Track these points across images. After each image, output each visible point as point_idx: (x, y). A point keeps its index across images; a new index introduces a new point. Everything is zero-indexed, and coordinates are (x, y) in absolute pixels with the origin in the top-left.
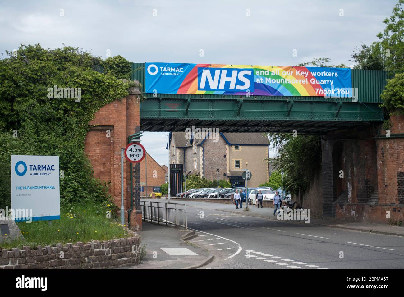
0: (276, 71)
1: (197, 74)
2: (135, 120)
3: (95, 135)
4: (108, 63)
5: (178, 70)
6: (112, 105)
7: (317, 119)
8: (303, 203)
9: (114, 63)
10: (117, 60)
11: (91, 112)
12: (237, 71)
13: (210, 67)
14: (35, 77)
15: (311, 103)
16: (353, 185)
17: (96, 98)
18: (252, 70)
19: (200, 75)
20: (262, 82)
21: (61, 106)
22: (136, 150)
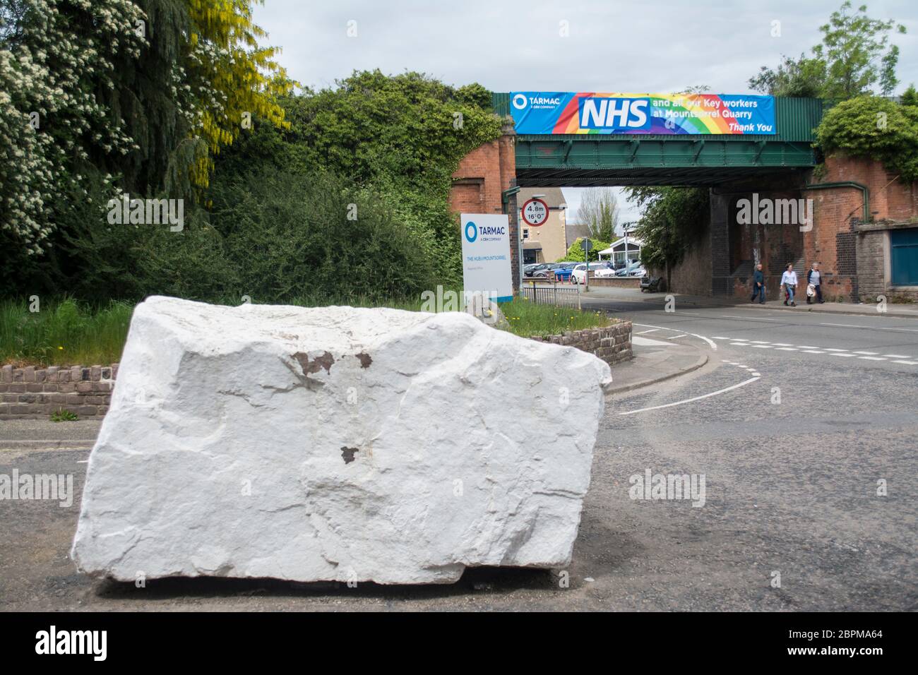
0: (679, 101)
1: (578, 106)
2: (509, 170)
3: (459, 192)
4: (463, 94)
5: (553, 102)
6: (481, 149)
7: (731, 165)
8: (672, 278)
9: (471, 94)
10: (475, 89)
11: (454, 160)
12: (628, 102)
13: (593, 96)
14: (382, 113)
15: (723, 143)
16: (762, 253)
17: (461, 141)
18: (648, 100)
19: (581, 108)
20: (661, 116)
21: (417, 152)
22: (536, 209)
